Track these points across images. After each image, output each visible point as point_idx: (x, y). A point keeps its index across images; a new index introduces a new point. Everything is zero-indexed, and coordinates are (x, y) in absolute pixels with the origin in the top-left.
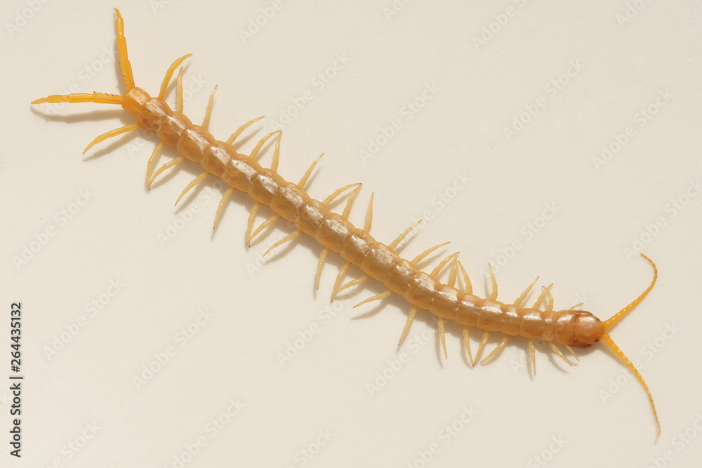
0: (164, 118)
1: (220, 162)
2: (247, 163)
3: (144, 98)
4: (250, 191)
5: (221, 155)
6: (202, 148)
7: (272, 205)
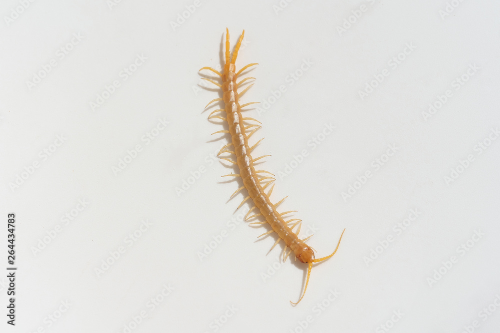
0: (230, 81)
1: (232, 108)
2: (239, 117)
3: (233, 70)
4: (230, 126)
5: (234, 107)
6: (231, 100)
7: (233, 137)
